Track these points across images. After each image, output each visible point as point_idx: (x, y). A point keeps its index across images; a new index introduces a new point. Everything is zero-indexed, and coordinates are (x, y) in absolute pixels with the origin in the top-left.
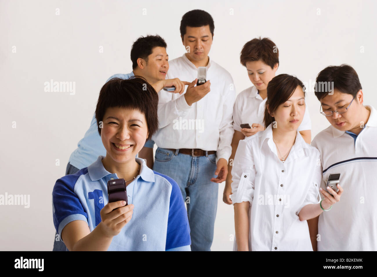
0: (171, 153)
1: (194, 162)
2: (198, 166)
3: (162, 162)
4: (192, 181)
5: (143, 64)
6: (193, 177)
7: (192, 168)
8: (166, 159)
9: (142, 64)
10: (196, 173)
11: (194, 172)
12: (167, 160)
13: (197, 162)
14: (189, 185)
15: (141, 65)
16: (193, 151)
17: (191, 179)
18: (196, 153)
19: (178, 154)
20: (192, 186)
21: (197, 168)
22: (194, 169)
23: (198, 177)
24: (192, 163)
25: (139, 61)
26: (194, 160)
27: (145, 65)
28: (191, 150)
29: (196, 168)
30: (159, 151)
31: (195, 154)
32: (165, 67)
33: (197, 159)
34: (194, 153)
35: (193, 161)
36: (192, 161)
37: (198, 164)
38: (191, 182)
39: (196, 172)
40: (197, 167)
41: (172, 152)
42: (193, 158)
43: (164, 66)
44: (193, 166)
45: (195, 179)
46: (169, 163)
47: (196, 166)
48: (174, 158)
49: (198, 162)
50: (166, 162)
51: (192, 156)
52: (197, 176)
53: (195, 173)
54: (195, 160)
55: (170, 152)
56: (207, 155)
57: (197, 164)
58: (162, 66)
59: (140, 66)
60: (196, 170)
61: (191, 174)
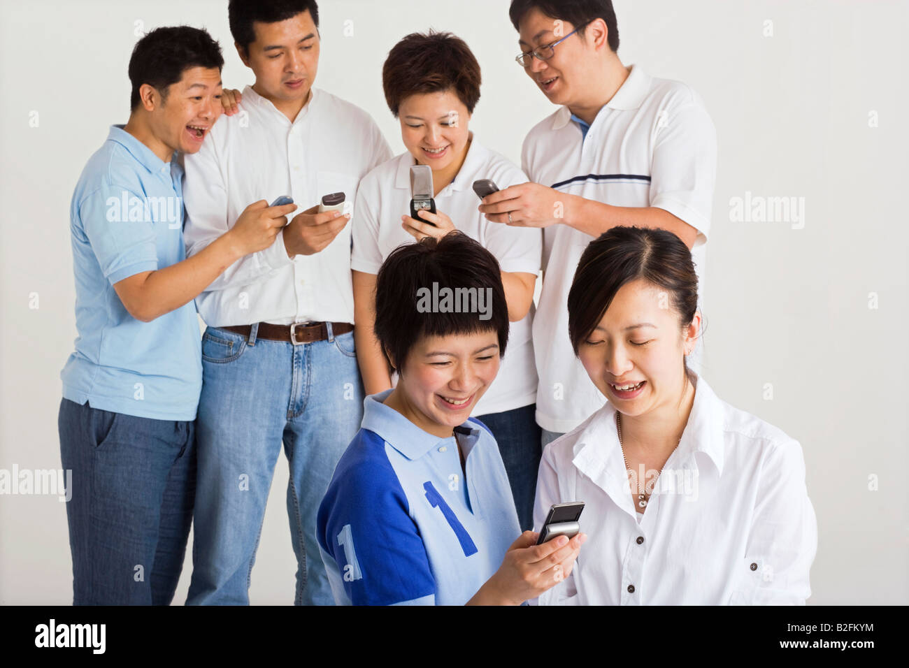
0: (239, 340)
1: (299, 358)
2: (309, 368)
3: (219, 365)
4: (298, 406)
5: (153, 100)
6: (298, 397)
7: (295, 375)
8: (228, 357)
9: (150, 98)
10: (305, 387)
11: (300, 385)
12: (230, 358)
13: (306, 357)
14: (292, 417)
15: (149, 102)
16: (293, 330)
17: (294, 402)
18: (301, 334)
19: (257, 341)
20: (299, 420)
21: (306, 375)
22: (299, 376)
23: (311, 395)
24: (293, 362)
25: (145, 90)
26: (296, 353)
27: (159, 103)
28: (288, 328)
29: (304, 373)
30: (210, 336)
31: (298, 339)
32: (207, 118)
33: (305, 351)
34: (296, 336)
35: (295, 356)
36: (293, 357)
37: (309, 362)
38: (295, 409)
39: (305, 383)
40: (306, 370)
41: (240, 338)
42: (296, 350)
43: (205, 115)
44: (295, 370)
45: (304, 400)
46: (236, 365)
47: (304, 367)
48: (247, 352)
49: (309, 357)
50: (228, 364)
51: (292, 343)
52: (309, 394)
53: (304, 385)
54: (301, 354)
55: (236, 337)
56: (331, 337)
57: (306, 362)
58: (198, 116)
59: (146, 102)
60: (303, 378)
61: (294, 390)
